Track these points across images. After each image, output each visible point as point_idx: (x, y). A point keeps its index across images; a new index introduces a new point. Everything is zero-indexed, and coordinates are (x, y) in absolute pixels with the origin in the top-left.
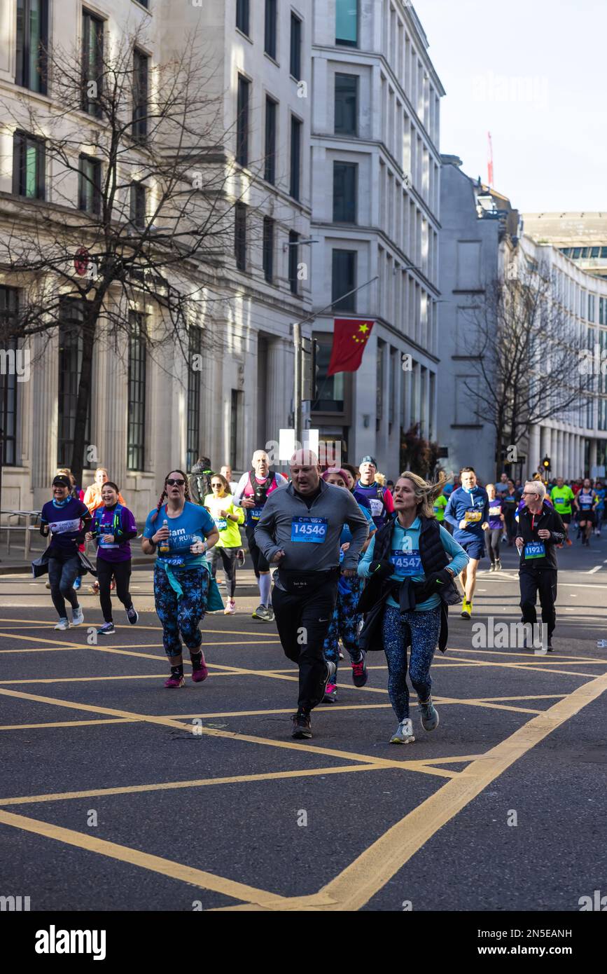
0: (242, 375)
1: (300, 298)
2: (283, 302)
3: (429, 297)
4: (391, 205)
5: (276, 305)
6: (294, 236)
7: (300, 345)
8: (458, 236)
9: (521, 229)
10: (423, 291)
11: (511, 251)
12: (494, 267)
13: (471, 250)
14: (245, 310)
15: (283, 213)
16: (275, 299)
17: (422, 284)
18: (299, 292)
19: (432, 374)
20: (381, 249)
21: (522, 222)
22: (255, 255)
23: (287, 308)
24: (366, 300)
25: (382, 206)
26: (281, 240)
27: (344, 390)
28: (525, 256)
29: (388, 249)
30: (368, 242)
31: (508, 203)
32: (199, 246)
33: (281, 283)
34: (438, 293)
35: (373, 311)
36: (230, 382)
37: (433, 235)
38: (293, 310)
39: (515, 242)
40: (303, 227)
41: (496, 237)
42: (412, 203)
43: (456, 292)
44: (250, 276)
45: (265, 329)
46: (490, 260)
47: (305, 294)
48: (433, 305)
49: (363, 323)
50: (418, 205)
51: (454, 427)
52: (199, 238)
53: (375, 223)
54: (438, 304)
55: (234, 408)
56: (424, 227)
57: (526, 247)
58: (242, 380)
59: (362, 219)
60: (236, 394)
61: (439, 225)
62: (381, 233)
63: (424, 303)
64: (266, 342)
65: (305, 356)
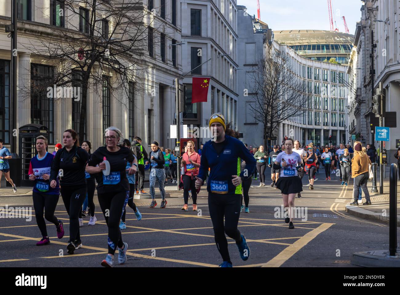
0: (153, 103)
1: (177, 68)
2: (170, 70)
3: (233, 67)
4: (216, 27)
5: (166, 71)
6: (174, 41)
7: (178, 88)
8: (245, 41)
9: (273, 38)
10: (231, 65)
11: (269, 47)
12: (262, 54)
13: (251, 47)
14: (153, 74)
15: (169, 31)
16: (166, 69)
17: (230, 62)
18: (177, 66)
19: (235, 101)
20: (212, 47)
21: (273, 35)
22: (157, 50)
23: (172, 73)
24: (206, 69)
25: (212, 28)
26: (169, 43)
27: (197, 109)
28: (275, 49)
29: (215, 47)
30: (206, 44)
31: (267, 26)
32: (133, 46)
33: (169, 62)
34: (237, 66)
35: (209, 74)
36: (147, 106)
37: (235, 41)
38: (174, 74)
39: (270, 43)
40: (178, 37)
41: (262, 41)
42: (225, 27)
43: (245, 65)
44: (155, 59)
45: (162, 82)
46: (260, 51)
47: (179, 67)
48: (235, 71)
49: (205, 79)
50: (228, 27)
51: (245, 124)
52: (132, 42)
53: (209, 35)
54: (237, 70)
55: (149, 117)
56: (231, 37)
57: (275, 46)
58: (152, 105)
59: (203, 34)
60: (150, 111)
61: (237, 36)
62: (212, 40)
63: (231, 70)
64: (162, 88)
65: (181, 93)
